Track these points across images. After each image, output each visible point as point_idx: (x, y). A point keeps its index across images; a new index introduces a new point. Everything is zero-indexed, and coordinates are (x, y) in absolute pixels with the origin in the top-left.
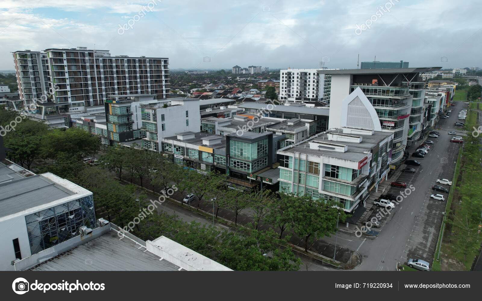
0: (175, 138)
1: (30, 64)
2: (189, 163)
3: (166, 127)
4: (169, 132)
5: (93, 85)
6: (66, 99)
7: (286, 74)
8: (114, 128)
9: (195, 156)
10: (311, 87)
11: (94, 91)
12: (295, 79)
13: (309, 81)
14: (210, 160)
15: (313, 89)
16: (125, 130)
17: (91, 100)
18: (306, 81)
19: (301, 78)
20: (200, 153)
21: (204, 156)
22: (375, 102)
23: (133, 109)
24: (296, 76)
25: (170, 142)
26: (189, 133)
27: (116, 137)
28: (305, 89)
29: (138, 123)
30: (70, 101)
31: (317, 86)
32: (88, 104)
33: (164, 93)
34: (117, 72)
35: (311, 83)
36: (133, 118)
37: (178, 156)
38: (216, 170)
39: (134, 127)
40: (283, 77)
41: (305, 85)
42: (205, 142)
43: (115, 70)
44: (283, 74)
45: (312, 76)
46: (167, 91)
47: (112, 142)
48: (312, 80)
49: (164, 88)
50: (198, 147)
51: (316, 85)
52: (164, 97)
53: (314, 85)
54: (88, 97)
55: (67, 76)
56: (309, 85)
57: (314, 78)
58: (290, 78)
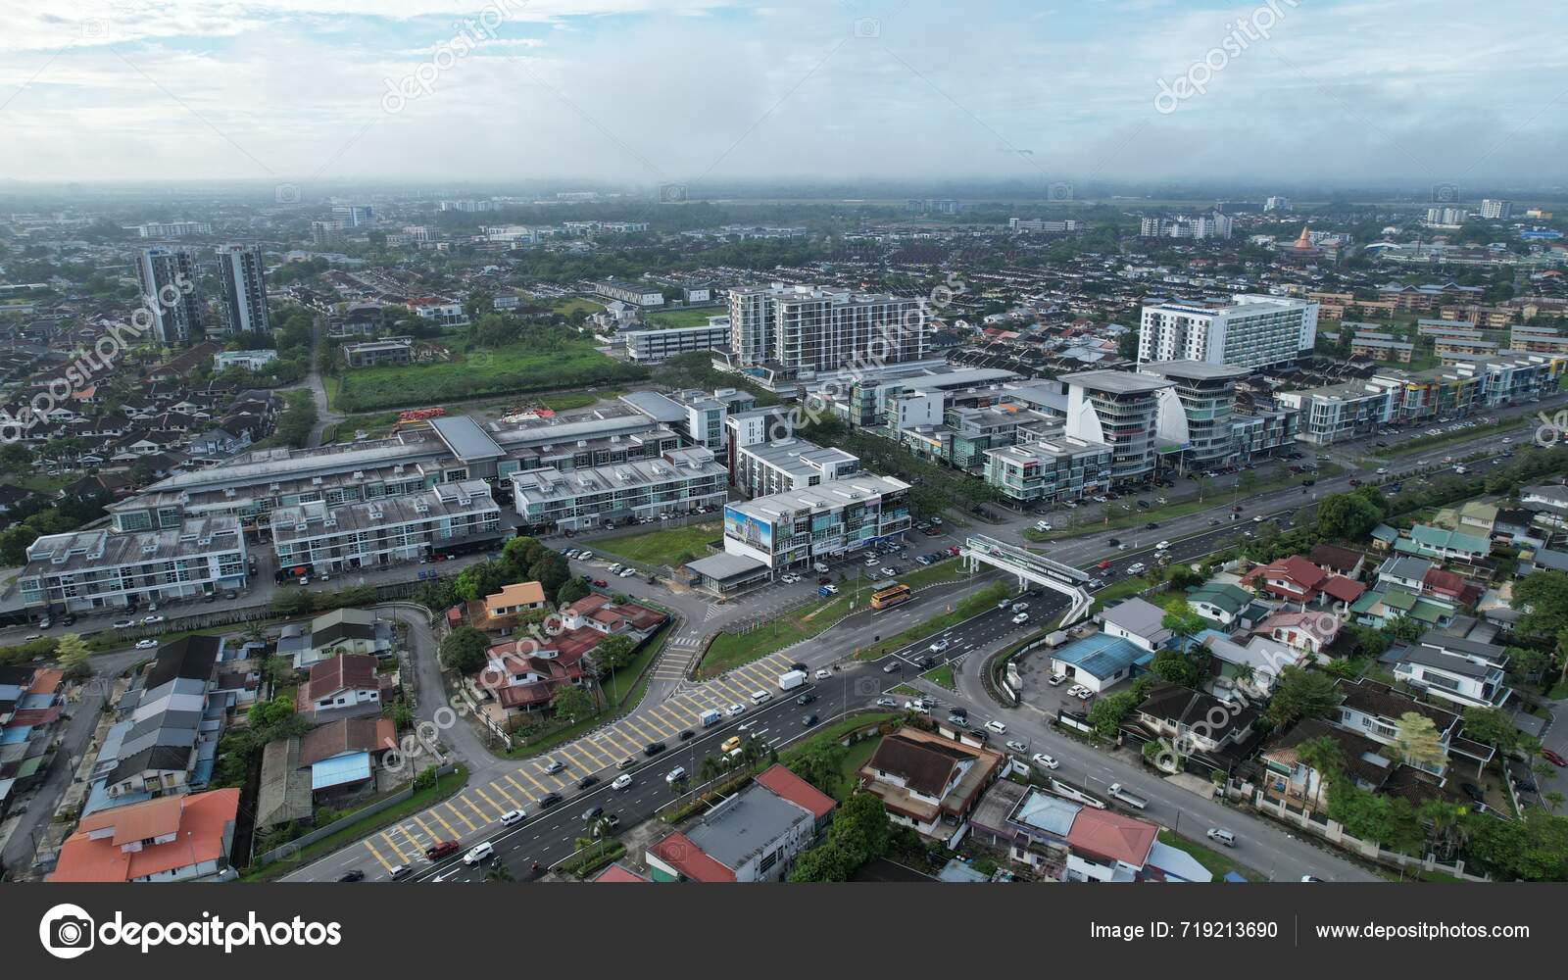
0: (913, 429)
1: (752, 310)
2: (922, 453)
3: (907, 418)
4: (909, 423)
5: (827, 344)
6: (795, 362)
7: (1152, 316)
8: (856, 411)
9: (927, 448)
10: (1194, 346)
11: (828, 351)
12: (1168, 328)
13: (1191, 335)
14: (939, 453)
15: (1198, 350)
16: (868, 415)
17: (823, 363)
18: (1185, 334)
19: (1177, 327)
20: (932, 445)
21: (935, 449)
22: (1101, 415)
23: (877, 393)
24: (1168, 322)
25: (909, 432)
26: (929, 425)
27: (857, 421)
28: (1183, 348)
29: (880, 407)
30: (799, 364)
31: (1205, 345)
32: (819, 369)
33: (920, 350)
34: (858, 325)
35: (1195, 339)
36: (877, 402)
37: (914, 447)
38: (941, 460)
39: (877, 412)
40: (1146, 322)
41: (1184, 341)
42: (938, 437)
43: (855, 322)
44: (1147, 315)
45: (1196, 325)
46: (924, 348)
47: (852, 425)
48: (1196, 333)
49: (920, 344)
50: (930, 441)
51: (1202, 343)
52: (920, 357)
53: (1199, 343)
54: (819, 359)
55: (799, 334)
56: (1191, 342)
57: (1200, 330)
58: (1158, 324)
